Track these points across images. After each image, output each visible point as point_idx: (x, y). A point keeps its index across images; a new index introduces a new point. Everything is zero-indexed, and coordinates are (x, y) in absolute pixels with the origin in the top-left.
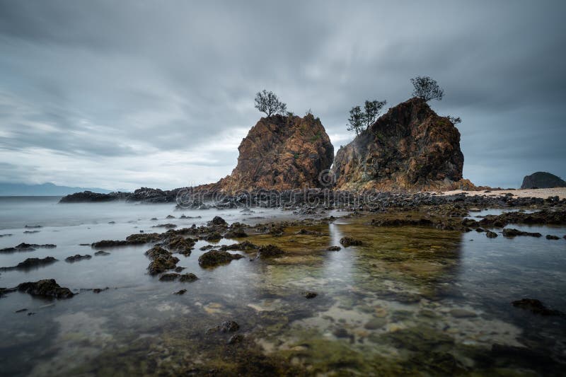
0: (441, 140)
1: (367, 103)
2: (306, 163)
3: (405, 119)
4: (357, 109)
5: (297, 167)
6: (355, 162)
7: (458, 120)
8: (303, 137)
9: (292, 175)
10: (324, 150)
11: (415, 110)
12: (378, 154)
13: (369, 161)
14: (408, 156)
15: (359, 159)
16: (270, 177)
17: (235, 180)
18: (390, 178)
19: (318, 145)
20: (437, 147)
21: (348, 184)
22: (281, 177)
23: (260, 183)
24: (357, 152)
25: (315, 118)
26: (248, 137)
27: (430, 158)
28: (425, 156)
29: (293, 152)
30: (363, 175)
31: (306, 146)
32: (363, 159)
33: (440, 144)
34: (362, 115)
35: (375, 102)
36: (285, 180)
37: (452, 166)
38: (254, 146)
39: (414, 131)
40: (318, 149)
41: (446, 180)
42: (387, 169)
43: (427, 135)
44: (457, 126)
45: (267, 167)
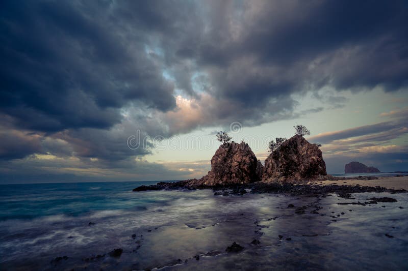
0: (314, 156)
1: (277, 139)
2: (245, 167)
3: (295, 145)
4: (272, 142)
5: (241, 169)
6: (273, 168)
7: (320, 145)
8: (242, 154)
9: (240, 173)
10: (253, 160)
11: (299, 141)
12: (285, 163)
13: (281, 167)
14: (300, 164)
15: (276, 165)
16: (229, 175)
17: (212, 178)
18: (292, 175)
19: (250, 158)
20: (312, 159)
21: (271, 178)
22: (234, 175)
23: (225, 179)
24: (273, 162)
25: (246, 143)
26: (216, 155)
27: (311, 164)
28: (308, 163)
29: (238, 162)
30: (279, 174)
31: (244, 158)
32: (277, 166)
33: (314, 158)
34: (275, 145)
35: (281, 139)
36: (236, 176)
37: (321, 168)
38: (219, 160)
39: (300, 152)
40: (250, 160)
41: (319, 175)
42: (290, 171)
43: (307, 153)
44: (320, 148)
45: (227, 170)
